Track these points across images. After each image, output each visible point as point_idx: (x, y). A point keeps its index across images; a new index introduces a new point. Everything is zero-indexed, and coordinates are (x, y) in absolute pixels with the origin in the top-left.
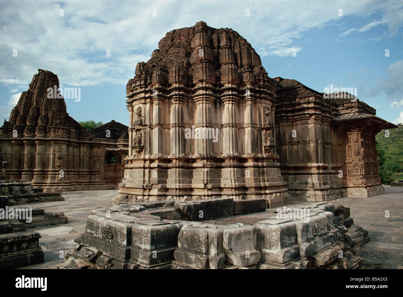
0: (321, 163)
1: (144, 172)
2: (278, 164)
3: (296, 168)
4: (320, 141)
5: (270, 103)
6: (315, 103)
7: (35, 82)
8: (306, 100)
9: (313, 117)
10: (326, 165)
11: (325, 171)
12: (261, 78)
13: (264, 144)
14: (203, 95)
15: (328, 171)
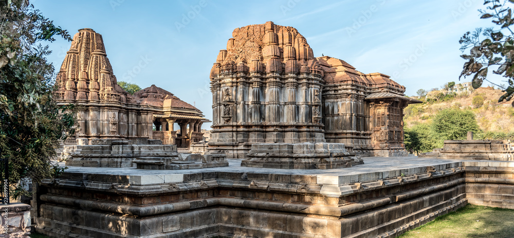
0: (354, 130)
1: (233, 134)
2: (323, 130)
3: (336, 134)
4: (354, 114)
5: (319, 87)
6: (352, 85)
7: (79, 44)
8: (345, 83)
9: (350, 96)
10: (359, 132)
11: (357, 137)
12: (313, 69)
13: (313, 116)
14: (274, 82)
15: (359, 137)
